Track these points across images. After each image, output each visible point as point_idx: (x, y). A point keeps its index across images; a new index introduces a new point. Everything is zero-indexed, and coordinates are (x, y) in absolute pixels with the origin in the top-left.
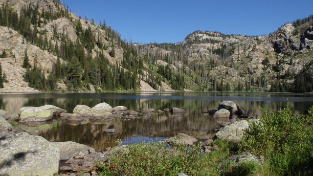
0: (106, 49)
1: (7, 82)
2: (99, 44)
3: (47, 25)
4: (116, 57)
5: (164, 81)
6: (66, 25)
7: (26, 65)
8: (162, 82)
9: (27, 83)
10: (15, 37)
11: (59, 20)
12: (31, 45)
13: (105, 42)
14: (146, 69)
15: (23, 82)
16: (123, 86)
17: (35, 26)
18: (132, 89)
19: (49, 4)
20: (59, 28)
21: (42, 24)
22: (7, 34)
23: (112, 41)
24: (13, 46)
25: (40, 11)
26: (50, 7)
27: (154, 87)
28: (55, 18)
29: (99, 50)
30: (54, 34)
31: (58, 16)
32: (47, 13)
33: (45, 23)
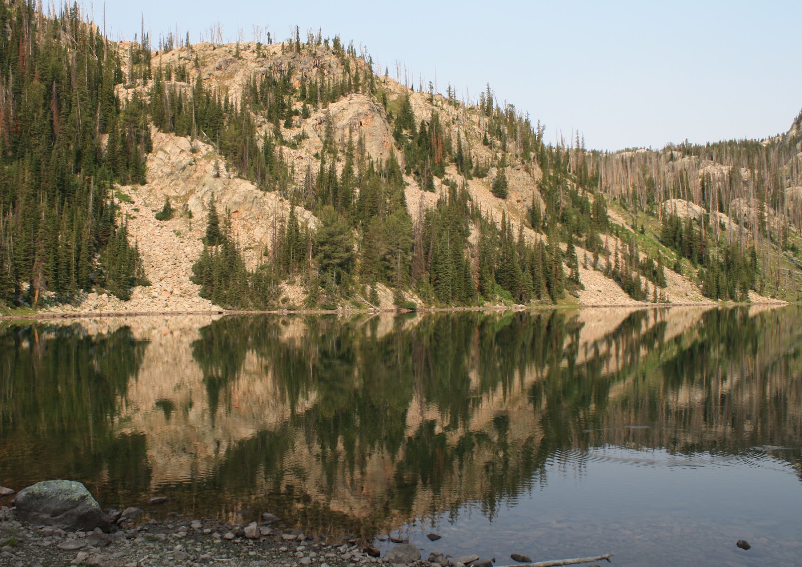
0: (481, 174)
1: (147, 284)
2: (462, 163)
3: (308, 120)
4: (513, 197)
5: (677, 269)
6: (359, 114)
7: (214, 235)
8: (668, 273)
9: (198, 287)
10: (203, 162)
11: (343, 102)
12: (238, 180)
13: (480, 154)
14: (616, 231)
15: (188, 285)
16: (510, 289)
17: (277, 125)
18: (546, 298)
19: (322, 61)
20: (340, 124)
21: (296, 119)
22: (184, 155)
23: (504, 148)
24: (193, 186)
25: (295, 82)
26: (321, 68)
27: (632, 289)
28: (333, 98)
29: (459, 179)
30: (325, 143)
31: (341, 91)
32: (313, 86)
33: (306, 115)
